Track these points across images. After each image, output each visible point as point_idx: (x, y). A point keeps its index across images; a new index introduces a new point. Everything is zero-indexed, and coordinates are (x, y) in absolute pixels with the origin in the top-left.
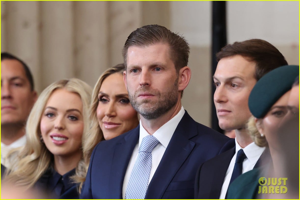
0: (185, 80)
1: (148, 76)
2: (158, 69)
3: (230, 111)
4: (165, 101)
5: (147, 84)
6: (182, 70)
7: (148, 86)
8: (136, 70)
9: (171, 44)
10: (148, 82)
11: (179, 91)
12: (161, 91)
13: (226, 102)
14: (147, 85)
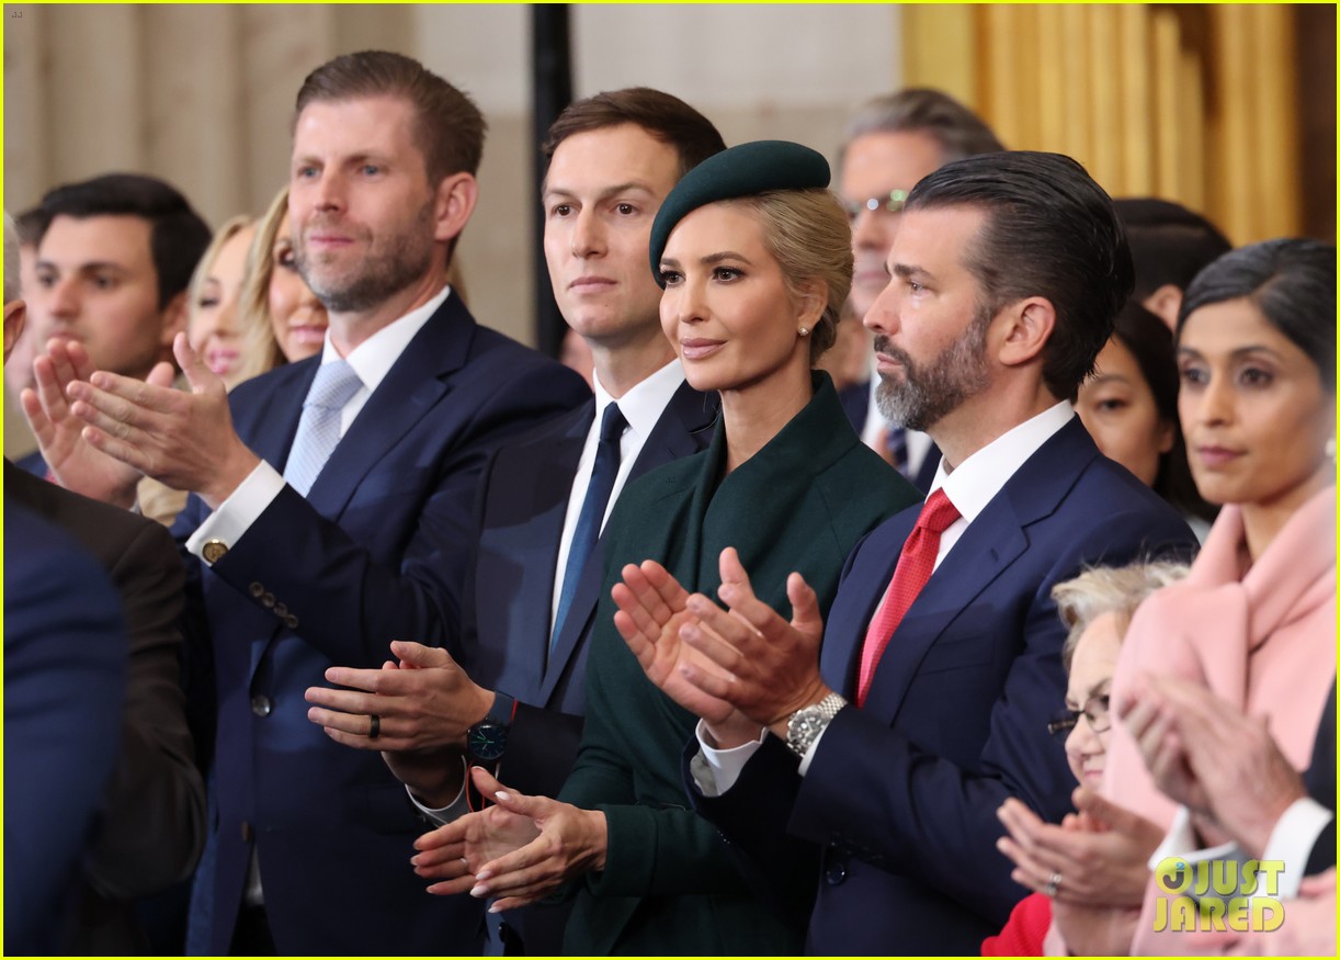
0: (458, 211)
1: (339, 186)
2: (372, 171)
3: (612, 283)
4: (384, 259)
5: (335, 208)
6: (448, 183)
7: (339, 213)
8: (312, 168)
9: (420, 102)
10: (335, 201)
11: (440, 242)
12: (376, 230)
13: (604, 254)
14: (332, 212)
